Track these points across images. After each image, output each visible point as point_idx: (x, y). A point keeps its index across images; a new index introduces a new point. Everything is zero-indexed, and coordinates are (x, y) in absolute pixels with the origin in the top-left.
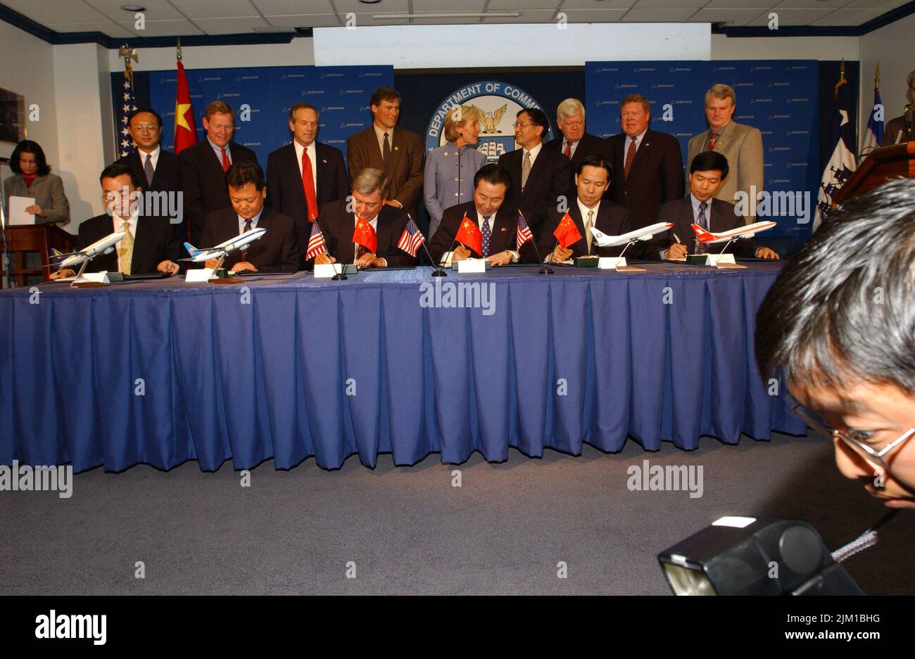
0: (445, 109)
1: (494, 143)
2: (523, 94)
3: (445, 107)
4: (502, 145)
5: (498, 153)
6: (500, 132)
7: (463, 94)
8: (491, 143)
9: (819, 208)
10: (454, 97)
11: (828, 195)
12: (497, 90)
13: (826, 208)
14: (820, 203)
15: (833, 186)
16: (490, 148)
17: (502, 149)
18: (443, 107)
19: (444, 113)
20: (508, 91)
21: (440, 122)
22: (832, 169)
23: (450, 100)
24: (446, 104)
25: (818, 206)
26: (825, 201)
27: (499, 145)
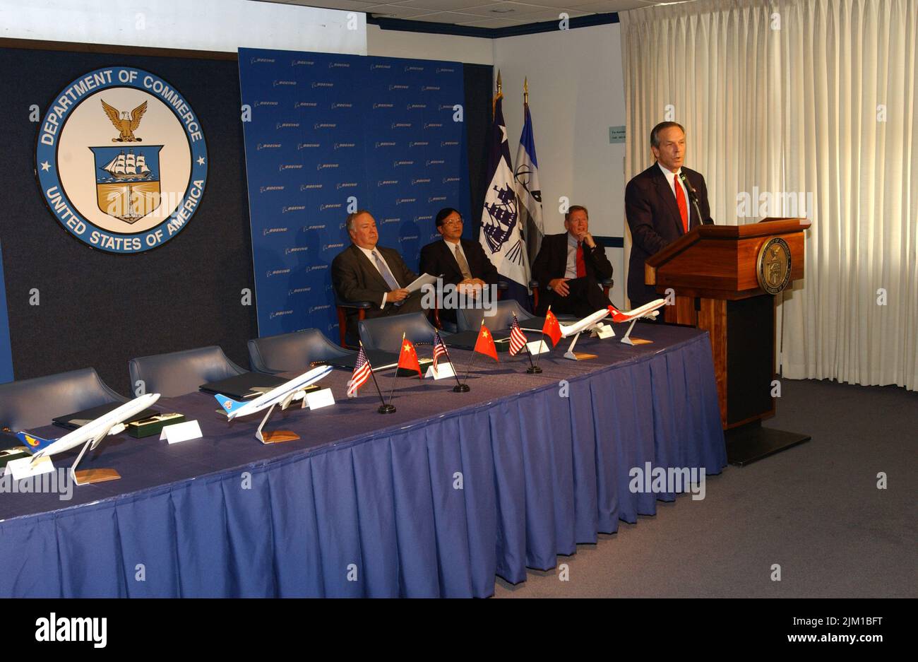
0: (64, 104)
1: (133, 156)
2: (167, 88)
3: (64, 101)
4: (142, 158)
5: (138, 169)
6: (139, 140)
7: (88, 84)
8: (129, 156)
9: (484, 231)
11: (493, 217)
12: (133, 79)
13: (492, 230)
14: (485, 225)
15: (498, 207)
16: (128, 162)
17: (143, 164)
18: (60, 101)
19: (62, 110)
20: (149, 82)
21: (57, 124)
22: (495, 188)
23: (69, 92)
24: (64, 97)
25: (482, 229)
26: (490, 223)
27: (139, 158)
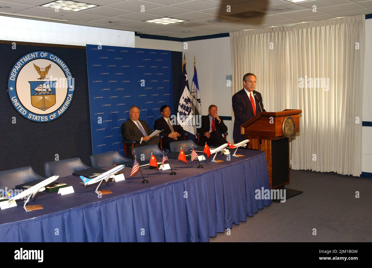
1: (45, 85)
5: (47, 90)
6: (48, 79)
7: (29, 57)
10: (24, 58)
11: (182, 109)
12: (46, 56)
13: (182, 114)
15: (184, 105)
18: (18, 64)
19: (18, 67)
20: (52, 57)
21: (16, 73)
23: (21, 60)
24: (19, 62)
26: (181, 111)
